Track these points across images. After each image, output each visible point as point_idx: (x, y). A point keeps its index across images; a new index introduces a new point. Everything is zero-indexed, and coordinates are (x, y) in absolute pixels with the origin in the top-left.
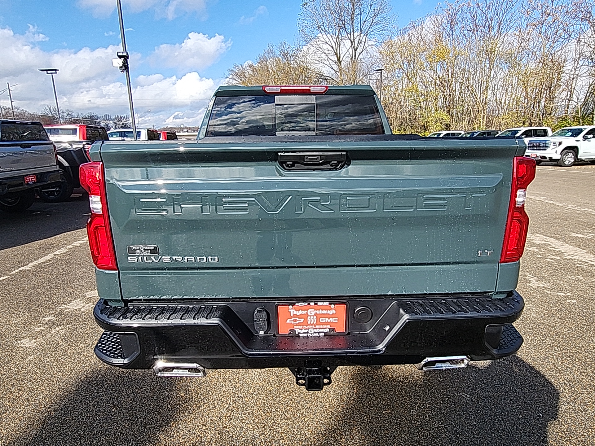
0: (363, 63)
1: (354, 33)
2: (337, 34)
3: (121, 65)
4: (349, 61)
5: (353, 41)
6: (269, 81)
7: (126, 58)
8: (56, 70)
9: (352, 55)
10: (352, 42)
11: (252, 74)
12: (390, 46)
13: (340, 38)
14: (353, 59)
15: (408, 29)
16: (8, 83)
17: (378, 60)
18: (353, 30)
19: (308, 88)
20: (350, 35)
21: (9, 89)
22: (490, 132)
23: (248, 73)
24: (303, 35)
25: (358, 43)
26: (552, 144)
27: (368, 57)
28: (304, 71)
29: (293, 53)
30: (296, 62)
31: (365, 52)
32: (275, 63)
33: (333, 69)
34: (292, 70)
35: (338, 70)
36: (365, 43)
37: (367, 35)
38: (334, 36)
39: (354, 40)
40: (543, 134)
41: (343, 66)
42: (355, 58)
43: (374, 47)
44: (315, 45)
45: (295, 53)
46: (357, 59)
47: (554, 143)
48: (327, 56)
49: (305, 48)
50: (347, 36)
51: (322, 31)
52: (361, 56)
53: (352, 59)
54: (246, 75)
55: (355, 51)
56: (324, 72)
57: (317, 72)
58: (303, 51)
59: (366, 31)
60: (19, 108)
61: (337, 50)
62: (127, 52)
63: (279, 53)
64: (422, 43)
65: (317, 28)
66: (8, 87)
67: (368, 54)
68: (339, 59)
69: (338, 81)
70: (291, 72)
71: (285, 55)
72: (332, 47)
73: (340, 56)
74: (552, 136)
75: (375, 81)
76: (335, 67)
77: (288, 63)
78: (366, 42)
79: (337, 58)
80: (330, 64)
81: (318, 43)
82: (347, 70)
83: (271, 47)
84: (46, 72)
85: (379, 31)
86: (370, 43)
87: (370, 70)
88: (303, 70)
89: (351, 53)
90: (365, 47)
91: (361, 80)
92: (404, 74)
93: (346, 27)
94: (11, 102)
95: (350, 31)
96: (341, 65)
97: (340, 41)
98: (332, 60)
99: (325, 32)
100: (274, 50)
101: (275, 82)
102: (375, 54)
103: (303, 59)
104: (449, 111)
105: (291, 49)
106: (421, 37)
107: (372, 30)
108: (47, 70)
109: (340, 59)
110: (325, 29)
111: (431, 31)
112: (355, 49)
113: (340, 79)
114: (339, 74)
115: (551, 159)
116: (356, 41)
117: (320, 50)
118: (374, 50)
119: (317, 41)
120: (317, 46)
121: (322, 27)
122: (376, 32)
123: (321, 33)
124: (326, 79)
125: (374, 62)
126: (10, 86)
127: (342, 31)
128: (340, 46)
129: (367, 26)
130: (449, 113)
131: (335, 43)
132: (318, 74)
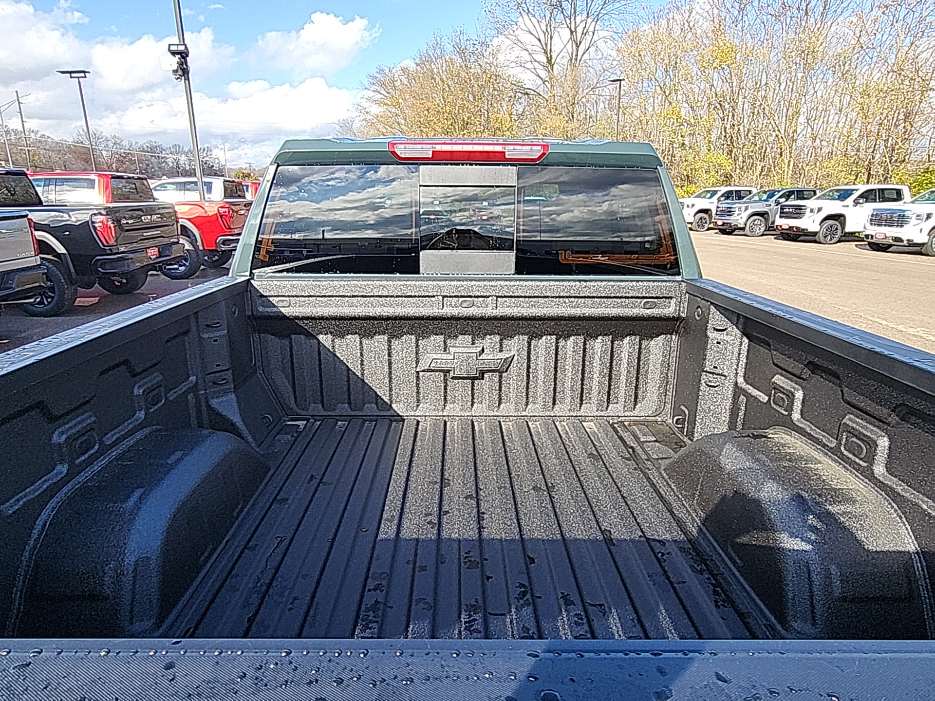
0: (589, 68)
1: (575, 17)
2: (548, 19)
3: (175, 67)
4: (566, 64)
5: (573, 30)
6: (434, 95)
7: (184, 55)
8: (84, 72)
9: (572, 53)
10: (572, 32)
11: (406, 83)
12: (636, 39)
13: (553, 25)
14: (573, 61)
15: (667, 11)
16: (17, 92)
17: (615, 63)
18: (575, 12)
19: (499, 148)
20: (570, 19)
21: (18, 100)
22: (803, 191)
23: (401, 81)
24: (492, 20)
25: (583, 33)
26: (914, 217)
27: (598, 57)
28: (491, 80)
29: (475, 49)
30: (479, 65)
31: (592, 49)
32: (444, 65)
33: (539, 76)
34: (472, 78)
35: (547, 79)
36: (593, 34)
37: (598, 20)
38: (543, 21)
39: (576, 28)
40: (895, 197)
41: (555, 72)
42: (576, 60)
43: (608, 40)
44: (511, 37)
45: (477, 49)
46: (580, 60)
47: (917, 216)
48: (530, 54)
49: (495, 41)
50: (564, 22)
51: (522, 12)
52: (586, 56)
53: (571, 60)
54: (398, 84)
55: (578, 46)
56: (525, 82)
57: (513, 82)
58: (490, 46)
59: (596, 13)
60: (38, 131)
61: (546, 45)
62: (185, 45)
63: (452, 49)
64: (690, 35)
65: (515, 8)
66: (16, 98)
67: (599, 52)
68: (549, 60)
69: (547, 97)
70: (471, 81)
71: (462, 52)
72: (540, 41)
73: (551, 56)
74: (913, 202)
75: (608, 98)
76: (543, 74)
77: (466, 66)
78: (596, 32)
79: (547, 58)
80: (535, 69)
81: (516, 32)
82: (563, 79)
83: (439, 39)
84: (69, 75)
85: (617, 13)
86: (602, 34)
87: (601, 79)
88: (490, 78)
89: (570, 52)
90: (593, 42)
91: (584, 97)
92: (658, 88)
93: (563, 6)
94: (23, 122)
95: (569, 13)
96: (552, 70)
97: (553, 29)
98: (539, 62)
99: (527, 14)
100: (442, 44)
101: (443, 98)
102: (610, 52)
103: (491, 59)
104: (731, 151)
105: (472, 42)
106: (689, 26)
107: (605, 12)
108: (70, 73)
109: (551, 61)
110: (528, 9)
111: (705, 14)
112: (577, 44)
113: (550, 94)
114: (549, 86)
115: (911, 244)
116: (580, 30)
117: (519, 44)
118: (609, 46)
119: (515, 29)
120: (515, 38)
121: (523, 5)
122: (613, 15)
123: (521, 15)
124: (527, 94)
125: (608, 65)
126: (19, 96)
127: (556, 13)
128: (551, 38)
129: (597, 6)
130: (731, 155)
131: (545, 34)
132: (515, 85)
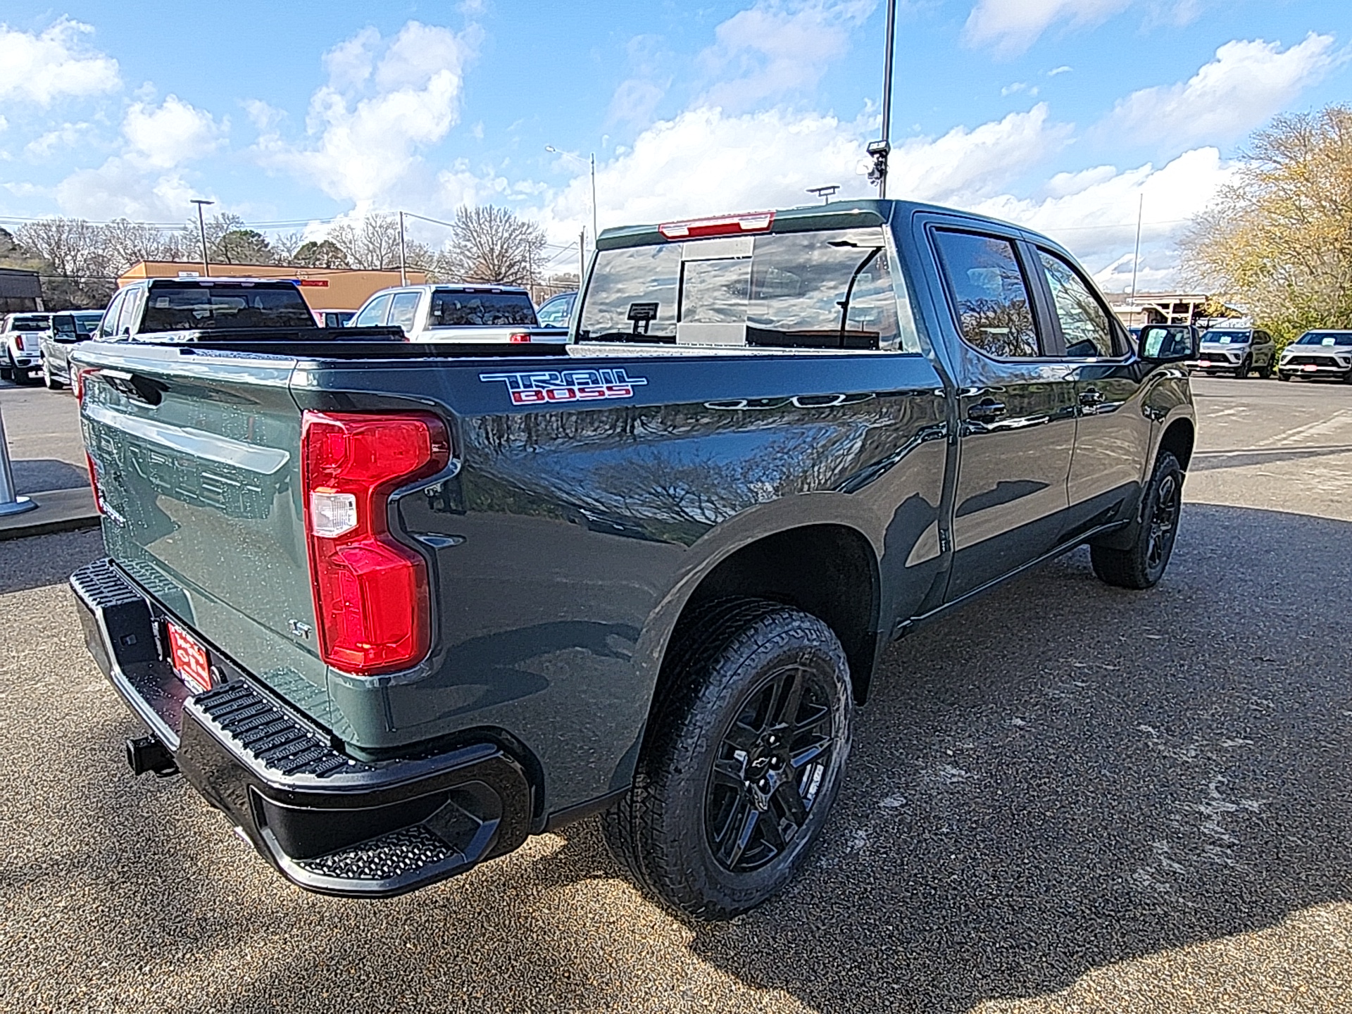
3: (871, 167)
7: (884, 153)
8: (834, 188)
62: (889, 141)
84: (818, 193)
108: (820, 190)
